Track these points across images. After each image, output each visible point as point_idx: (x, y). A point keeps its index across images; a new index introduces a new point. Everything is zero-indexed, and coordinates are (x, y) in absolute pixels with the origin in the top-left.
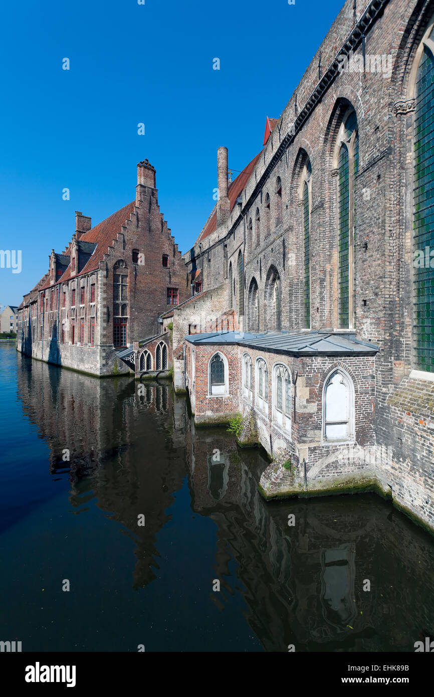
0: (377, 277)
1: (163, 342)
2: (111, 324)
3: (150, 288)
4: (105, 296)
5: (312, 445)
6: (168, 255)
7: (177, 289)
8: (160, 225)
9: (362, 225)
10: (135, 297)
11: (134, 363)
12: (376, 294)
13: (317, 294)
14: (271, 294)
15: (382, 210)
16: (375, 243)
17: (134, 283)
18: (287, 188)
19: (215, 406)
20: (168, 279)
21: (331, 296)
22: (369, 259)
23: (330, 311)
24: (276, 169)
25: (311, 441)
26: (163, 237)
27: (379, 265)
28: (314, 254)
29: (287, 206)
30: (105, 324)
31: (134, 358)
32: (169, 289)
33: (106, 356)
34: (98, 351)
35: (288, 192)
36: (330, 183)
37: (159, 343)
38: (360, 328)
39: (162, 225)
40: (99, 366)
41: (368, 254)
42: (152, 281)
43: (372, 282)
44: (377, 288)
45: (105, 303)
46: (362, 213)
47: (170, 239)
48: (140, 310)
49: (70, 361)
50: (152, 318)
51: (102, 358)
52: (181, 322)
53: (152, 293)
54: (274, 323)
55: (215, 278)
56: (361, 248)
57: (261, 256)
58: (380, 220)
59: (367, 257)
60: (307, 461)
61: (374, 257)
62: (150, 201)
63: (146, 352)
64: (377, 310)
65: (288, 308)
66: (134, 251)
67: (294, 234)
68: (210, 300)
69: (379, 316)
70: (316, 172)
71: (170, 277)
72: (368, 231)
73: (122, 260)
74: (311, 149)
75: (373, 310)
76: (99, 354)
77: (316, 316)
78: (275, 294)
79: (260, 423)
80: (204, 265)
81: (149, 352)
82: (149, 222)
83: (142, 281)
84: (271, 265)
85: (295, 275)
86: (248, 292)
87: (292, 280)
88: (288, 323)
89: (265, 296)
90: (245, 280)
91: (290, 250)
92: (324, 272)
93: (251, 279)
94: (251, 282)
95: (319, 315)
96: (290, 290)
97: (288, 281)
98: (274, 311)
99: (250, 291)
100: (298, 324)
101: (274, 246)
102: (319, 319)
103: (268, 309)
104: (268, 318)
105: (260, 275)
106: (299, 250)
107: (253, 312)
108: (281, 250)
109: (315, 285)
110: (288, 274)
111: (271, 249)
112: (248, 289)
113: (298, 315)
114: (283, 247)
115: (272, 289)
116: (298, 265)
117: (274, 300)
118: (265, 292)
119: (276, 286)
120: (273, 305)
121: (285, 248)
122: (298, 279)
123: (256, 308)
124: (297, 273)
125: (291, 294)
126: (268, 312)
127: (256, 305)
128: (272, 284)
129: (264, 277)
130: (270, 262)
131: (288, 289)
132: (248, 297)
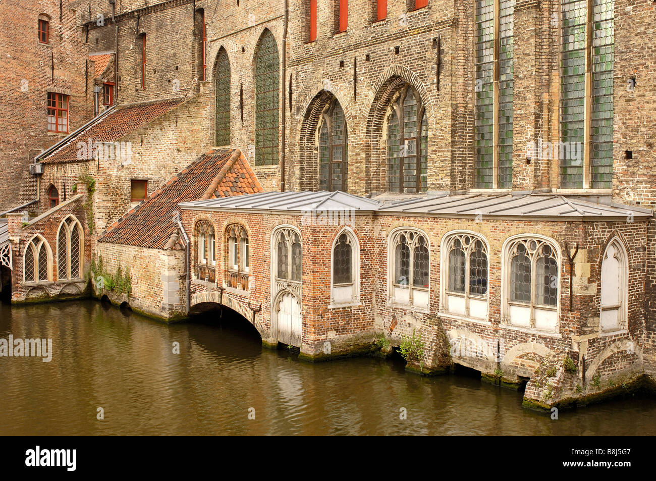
1: (74, 217)
6: (48, 16)
7: (66, 98)
9: (626, 52)
13: (529, 137)
14: (379, 127)
16: (651, 80)
22: (638, 99)
28: (521, 76)
32: (50, 95)
38: (620, 187)
41: (636, 93)
43: (644, 129)
46: (625, 37)
52: (114, 173)
54: (384, 178)
57: (361, 54)
59: (635, 96)
61: (647, 98)
65: (449, 154)
67: (460, 32)
68: (173, 126)
71: (52, 69)
72: (637, 63)
75: (644, 164)
77: (525, 169)
78: (385, 126)
80: (124, 44)
84: (394, 76)
85: (460, 100)
86: (300, 117)
87: (455, 107)
88: (448, 179)
89: (368, 130)
90: (291, 93)
91: (454, 58)
92: (540, 104)
93: (314, 93)
94: (314, 100)
95: (533, 168)
96: (453, 125)
97: (450, 109)
98: (383, 157)
99: (307, 116)
100: (464, 180)
101: (403, 43)
102: (531, 174)
103: (373, 153)
104: (373, 169)
105: (352, 91)
106: (466, 59)
107: (310, 158)
108: (428, 55)
109: (522, 123)
110: (448, 97)
111: (392, 48)
112: (303, 112)
113: (464, 167)
114: (436, 51)
115: (381, 118)
116: (465, 84)
117: (385, 137)
118: (369, 122)
119: (389, 112)
120: (382, 145)
121: (440, 52)
122: (465, 107)
123: (316, 149)
124: (465, 97)
125: (453, 132)
126: (373, 159)
127: (317, 143)
128: (382, 109)
129: (368, 94)
130: (387, 72)
131: (450, 122)
132: (299, 127)
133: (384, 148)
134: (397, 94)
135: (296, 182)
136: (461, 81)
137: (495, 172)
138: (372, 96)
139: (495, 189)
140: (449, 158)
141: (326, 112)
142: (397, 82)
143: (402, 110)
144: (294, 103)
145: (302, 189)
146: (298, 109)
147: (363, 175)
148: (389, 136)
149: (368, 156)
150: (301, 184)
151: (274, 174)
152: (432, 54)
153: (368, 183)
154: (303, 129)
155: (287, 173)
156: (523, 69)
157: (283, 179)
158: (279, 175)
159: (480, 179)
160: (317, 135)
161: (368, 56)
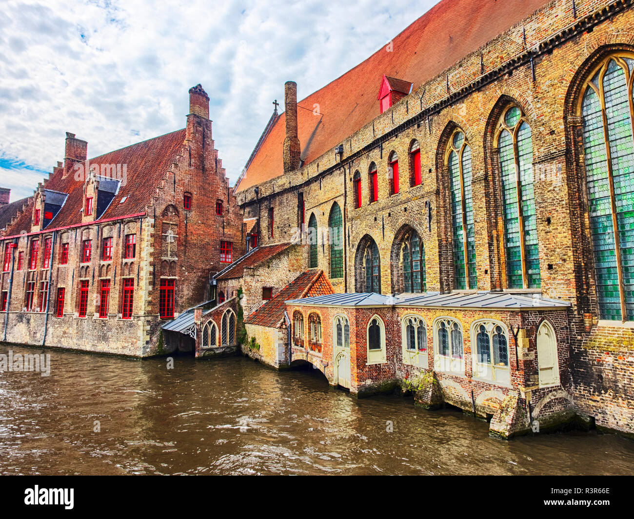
0: (564, 246)
1: (231, 309)
2: (158, 287)
3: (202, 241)
4: (152, 250)
5: (534, 388)
6: (222, 201)
7: (230, 243)
8: (214, 163)
9: (543, 203)
10: (185, 253)
11: (195, 338)
12: (564, 260)
13: (485, 257)
14: (398, 255)
15: (565, 195)
16: (559, 219)
17: (184, 234)
18: (430, 153)
19: (375, 374)
20: (221, 229)
21: (499, 259)
22: (553, 231)
23: (500, 274)
24: (410, 131)
25: (533, 385)
26: (218, 178)
27: (566, 237)
28: (478, 220)
29: (430, 171)
30: (150, 288)
31: (195, 331)
32: (222, 242)
33: (151, 330)
34: (140, 323)
35: (434, 157)
36: (492, 159)
37: (225, 311)
38: (547, 287)
39: (216, 163)
40: (141, 343)
41: (551, 228)
42: (204, 231)
43: (558, 250)
44: (564, 255)
45: (152, 259)
46: (541, 193)
47: (225, 181)
48: (191, 268)
49: (75, 341)
50: (204, 280)
51: (145, 332)
52: (253, 284)
53: (204, 247)
54: (402, 284)
55: (281, 230)
56: (543, 221)
57: (385, 213)
58: (564, 202)
59: (551, 229)
60: (531, 403)
61: (559, 230)
62: (204, 135)
63: (210, 323)
64: (566, 273)
65: (438, 269)
66: (186, 194)
67: (441, 197)
68: (286, 257)
69: (569, 278)
70: (476, 148)
71: (224, 228)
72: (550, 209)
73: (172, 205)
74: (468, 126)
75: (561, 272)
76: (142, 328)
77: (485, 277)
78: (402, 253)
79: (444, 383)
80: (262, 214)
81: (214, 322)
82: (202, 158)
83: (194, 232)
84: (404, 224)
85: (443, 237)
86: (354, 250)
87: (440, 241)
88: (439, 284)
89: (391, 256)
90: (349, 237)
91: (438, 212)
92: (491, 237)
93: (361, 236)
94: (361, 240)
95: (489, 277)
96: (439, 252)
97: (437, 242)
98: (401, 272)
99: (358, 250)
100: (449, 285)
101: (408, 205)
102: (489, 280)
103: (395, 270)
104: (395, 279)
105: (382, 234)
106: (446, 213)
107: (361, 273)
108: (423, 211)
109: (481, 249)
110: (436, 235)
111: (403, 208)
112: (356, 247)
113: (448, 277)
114: (427, 209)
115: (399, 249)
116: (446, 227)
117: (402, 260)
118: (392, 252)
119: (403, 246)
120: (400, 265)
121: (430, 209)
122: (446, 241)
123: (364, 268)
124: (446, 235)
125: (440, 256)
126: (395, 273)
127: (364, 265)
128: (399, 244)
129: (390, 236)
130: (401, 222)
131: (437, 250)
132: (354, 256)
133: (401, 267)
134: (407, 235)
135: (353, 288)
136: (443, 225)
137: (467, 280)
138: (393, 237)
139: (467, 290)
140: (438, 272)
141: (368, 247)
142: (407, 227)
143: (411, 244)
144: (350, 242)
145: (356, 292)
146: (353, 246)
147: (390, 283)
148: (404, 259)
149: (392, 271)
150: (356, 288)
151: (341, 283)
152: (425, 211)
153: (393, 288)
154: (356, 257)
155: (348, 282)
156: (479, 216)
157: (346, 286)
158: (344, 284)
159: (458, 284)
160: (364, 260)
161: (390, 214)
